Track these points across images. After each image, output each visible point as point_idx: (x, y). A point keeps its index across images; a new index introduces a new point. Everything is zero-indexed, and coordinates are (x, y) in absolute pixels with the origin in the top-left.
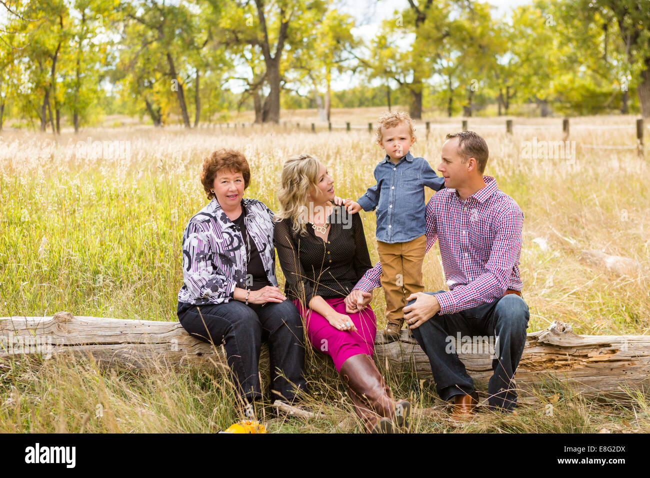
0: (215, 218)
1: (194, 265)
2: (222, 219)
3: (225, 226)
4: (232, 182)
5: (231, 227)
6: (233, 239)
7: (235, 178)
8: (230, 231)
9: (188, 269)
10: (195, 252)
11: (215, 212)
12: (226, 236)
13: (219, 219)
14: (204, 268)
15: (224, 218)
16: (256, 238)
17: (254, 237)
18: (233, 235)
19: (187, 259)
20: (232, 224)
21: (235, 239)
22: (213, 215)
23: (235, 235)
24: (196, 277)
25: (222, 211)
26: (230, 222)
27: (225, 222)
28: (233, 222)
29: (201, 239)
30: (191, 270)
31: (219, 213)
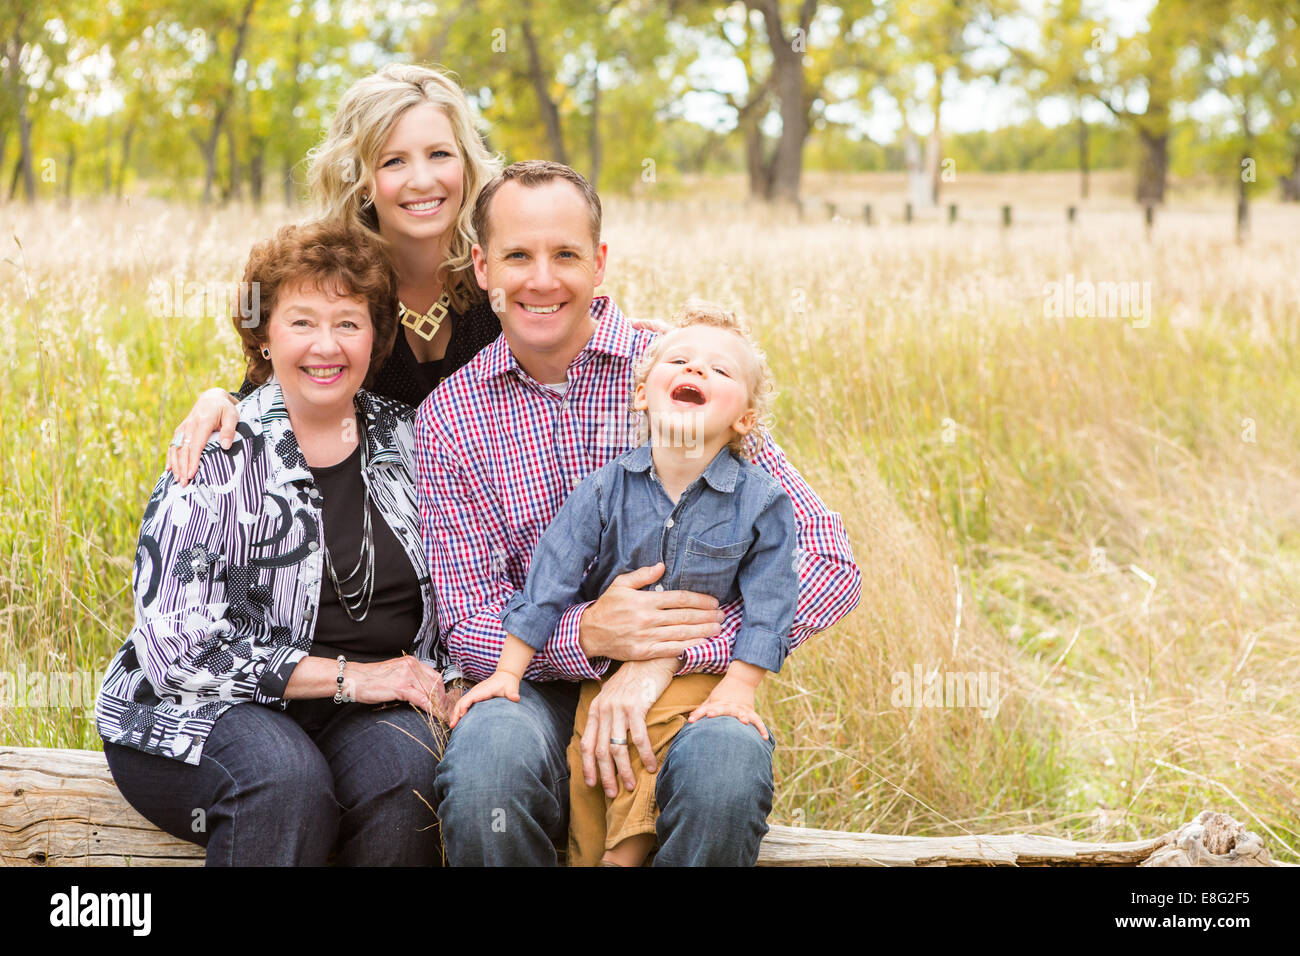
0: (258, 443)
1: (163, 589)
2: (280, 449)
3: (281, 476)
4: (326, 326)
5: (300, 484)
6: (288, 523)
7: (334, 316)
8: (292, 494)
9: (148, 599)
10: (178, 547)
11: (266, 421)
12: (273, 510)
13: (270, 448)
14: (197, 603)
15: (289, 449)
16: (409, 536)
17: (403, 532)
18: (294, 510)
19: (148, 567)
20: (307, 475)
21: (298, 525)
22: (257, 429)
23: (302, 514)
24: (164, 629)
25: (286, 425)
26: (303, 464)
27: (289, 464)
28: (313, 470)
29: (202, 504)
30: (156, 603)
31: (277, 431)
